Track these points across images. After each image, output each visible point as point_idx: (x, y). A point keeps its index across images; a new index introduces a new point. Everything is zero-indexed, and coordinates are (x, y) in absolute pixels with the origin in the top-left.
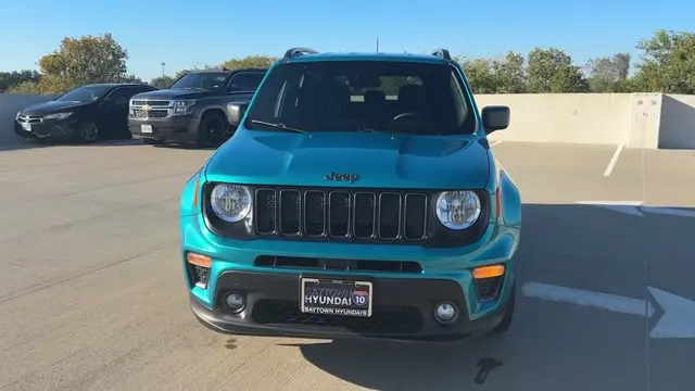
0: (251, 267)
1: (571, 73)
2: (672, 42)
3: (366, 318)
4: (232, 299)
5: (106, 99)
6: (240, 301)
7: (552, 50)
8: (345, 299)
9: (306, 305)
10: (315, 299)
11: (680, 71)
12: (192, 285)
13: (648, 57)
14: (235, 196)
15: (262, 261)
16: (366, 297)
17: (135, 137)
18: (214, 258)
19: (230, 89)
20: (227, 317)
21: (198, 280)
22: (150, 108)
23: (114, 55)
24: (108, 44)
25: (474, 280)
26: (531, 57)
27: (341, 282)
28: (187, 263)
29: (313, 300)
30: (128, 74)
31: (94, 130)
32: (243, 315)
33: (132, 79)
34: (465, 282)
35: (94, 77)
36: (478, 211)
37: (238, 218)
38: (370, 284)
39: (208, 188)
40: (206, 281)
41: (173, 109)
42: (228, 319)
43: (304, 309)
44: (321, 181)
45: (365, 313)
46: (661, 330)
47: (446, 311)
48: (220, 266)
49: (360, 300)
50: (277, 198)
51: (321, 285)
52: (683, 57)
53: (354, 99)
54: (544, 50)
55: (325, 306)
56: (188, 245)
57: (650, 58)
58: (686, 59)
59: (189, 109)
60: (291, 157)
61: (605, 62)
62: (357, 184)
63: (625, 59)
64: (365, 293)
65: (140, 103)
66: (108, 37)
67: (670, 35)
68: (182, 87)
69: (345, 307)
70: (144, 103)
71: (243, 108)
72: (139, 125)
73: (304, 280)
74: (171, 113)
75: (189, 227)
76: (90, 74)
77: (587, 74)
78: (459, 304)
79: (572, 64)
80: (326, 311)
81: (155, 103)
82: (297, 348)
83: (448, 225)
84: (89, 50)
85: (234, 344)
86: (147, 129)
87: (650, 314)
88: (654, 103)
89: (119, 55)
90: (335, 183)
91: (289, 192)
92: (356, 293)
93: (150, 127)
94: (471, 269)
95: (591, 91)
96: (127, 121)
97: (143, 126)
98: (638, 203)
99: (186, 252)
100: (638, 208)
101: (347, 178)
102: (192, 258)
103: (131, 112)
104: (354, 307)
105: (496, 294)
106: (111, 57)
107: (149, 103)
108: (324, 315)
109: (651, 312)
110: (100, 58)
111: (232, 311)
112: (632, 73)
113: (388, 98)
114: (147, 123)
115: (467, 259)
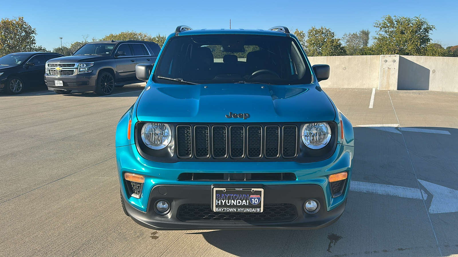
0: (176, 182)
1: (334, 44)
2: (395, 23)
3: (259, 213)
4: (160, 205)
5: (27, 63)
6: (166, 206)
7: (322, 28)
8: (244, 201)
9: (217, 206)
10: (223, 202)
11: (400, 41)
12: (129, 196)
13: (381, 33)
14: (158, 132)
15: (184, 177)
16: (259, 199)
17: (50, 89)
18: (147, 176)
19: (117, 55)
20: (158, 218)
21: (133, 192)
22: (61, 68)
23: (26, 31)
24: (21, 25)
25: (329, 183)
26: (309, 33)
27: (241, 189)
28: (124, 180)
29: (221, 202)
30: (37, 45)
31: (19, 85)
32: (169, 216)
33: (40, 49)
34: (324, 185)
35: (12, 48)
36: (329, 136)
37: (162, 147)
38: (262, 190)
39: (139, 126)
40: (139, 192)
41: (78, 69)
42: (158, 219)
43: (215, 209)
44: (224, 119)
45: (258, 209)
46: (435, 208)
47: (311, 205)
48: (152, 182)
49: (255, 201)
50: (191, 132)
51: (227, 192)
52: (402, 33)
53: (216, 61)
54: (318, 29)
55: (231, 206)
56: (125, 167)
57: (383, 33)
58: (404, 33)
59: (89, 69)
60: (198, 101)
61: (355, 36)
62: (248, 121)
63: (366, 34)
64: (258, 196)
65: (53, 65)
66: (21, 19)
67: (394, 18)
68: (82, 53)
69: (244, 206)
70: (56, 65)
71: (149, 68)
72: (53, 81)
73: (215, 189)
74: (76, 72)
75: (124, 154)
76: (9, 46)
77: (343, 44)
78: (321, 201)
79: (336, 37)
80: (231, 210)
81: (64, 65)
82: (201, 235)
83: (309, 146)
84: (7, 29)
85: (157, 235)
86: (59, 83)
87: (425, 199)
88: (394, 61)
89: (29, 32)
90: (233, 120)
91: (201, 127)
92: (252, 196)
93: (61, 82)
94: (327, 176)
95: (347, 55)
96: (43, 78)
97: (56, 82)
98: (396, 125)
99: (124, 173)
100: (397, 128)
101: (241, 116)
102: (128, 176)
103: (47, 72)
104: (251, 206)
105: (342, 191)
106: (24, 34)
107: (60, 65)
108: (229, 213)
109: (425, 196)
110: (15, 34)
111: (161, 213)
112: (371, 43)
113: (239, 60)
114: (59, 79)
115: (325, 169)
